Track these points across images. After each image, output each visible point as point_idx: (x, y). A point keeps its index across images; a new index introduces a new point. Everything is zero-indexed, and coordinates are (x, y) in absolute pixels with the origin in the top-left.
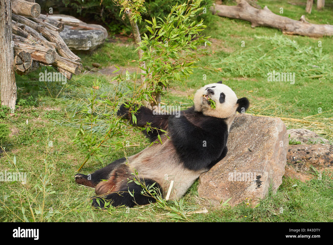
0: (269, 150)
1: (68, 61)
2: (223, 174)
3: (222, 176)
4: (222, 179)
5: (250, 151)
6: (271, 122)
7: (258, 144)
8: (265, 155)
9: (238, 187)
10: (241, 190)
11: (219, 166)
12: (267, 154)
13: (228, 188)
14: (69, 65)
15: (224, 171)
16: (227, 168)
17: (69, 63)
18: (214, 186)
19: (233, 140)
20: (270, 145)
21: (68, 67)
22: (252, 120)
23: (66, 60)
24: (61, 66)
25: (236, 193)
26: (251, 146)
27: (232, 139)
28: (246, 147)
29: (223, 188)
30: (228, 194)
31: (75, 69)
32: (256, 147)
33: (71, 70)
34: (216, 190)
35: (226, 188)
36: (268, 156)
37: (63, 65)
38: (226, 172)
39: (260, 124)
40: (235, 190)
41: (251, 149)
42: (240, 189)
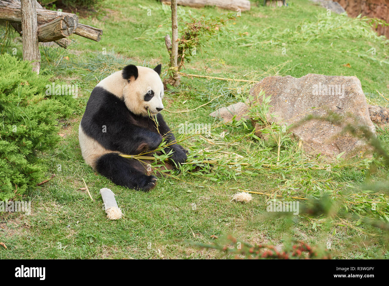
0: (362, 106)
1: (87, 27)
2: (323, 132)
3: (323, 133)
4: (324, 135)
5: (340, 108)
6: (350, 81)
7: (345, 101)
8: (358, 111)
9: (345, 142)
10: (350, 144)
11: (314, 124)
12: (360, 110)
13: (335, 144)
14: (89, 32)
15: (323, 128)
16: (324, 125)
17: (89, 29)
18: (320, 142)
19: (314, 99)
20: (361, 101)
21: (88, 33)
22: (326, 79)
23: (84, 26)
24: (79, 32)
25: (346, 148)
26: (338, 104)
27: (312, 99)
28: (333, 105)
29: (329, 144)
30: (335, 149)
31: (97, 36)
32: (343, 104)
33: (93, 37)
34: (322, 146)
35: (332, 144)
36: (361, 112)
37: (82, 31)
38: (325, 128)
39: (337, 83)
40: (343, 145)
41: (339, 107)
42: (348, 143)
